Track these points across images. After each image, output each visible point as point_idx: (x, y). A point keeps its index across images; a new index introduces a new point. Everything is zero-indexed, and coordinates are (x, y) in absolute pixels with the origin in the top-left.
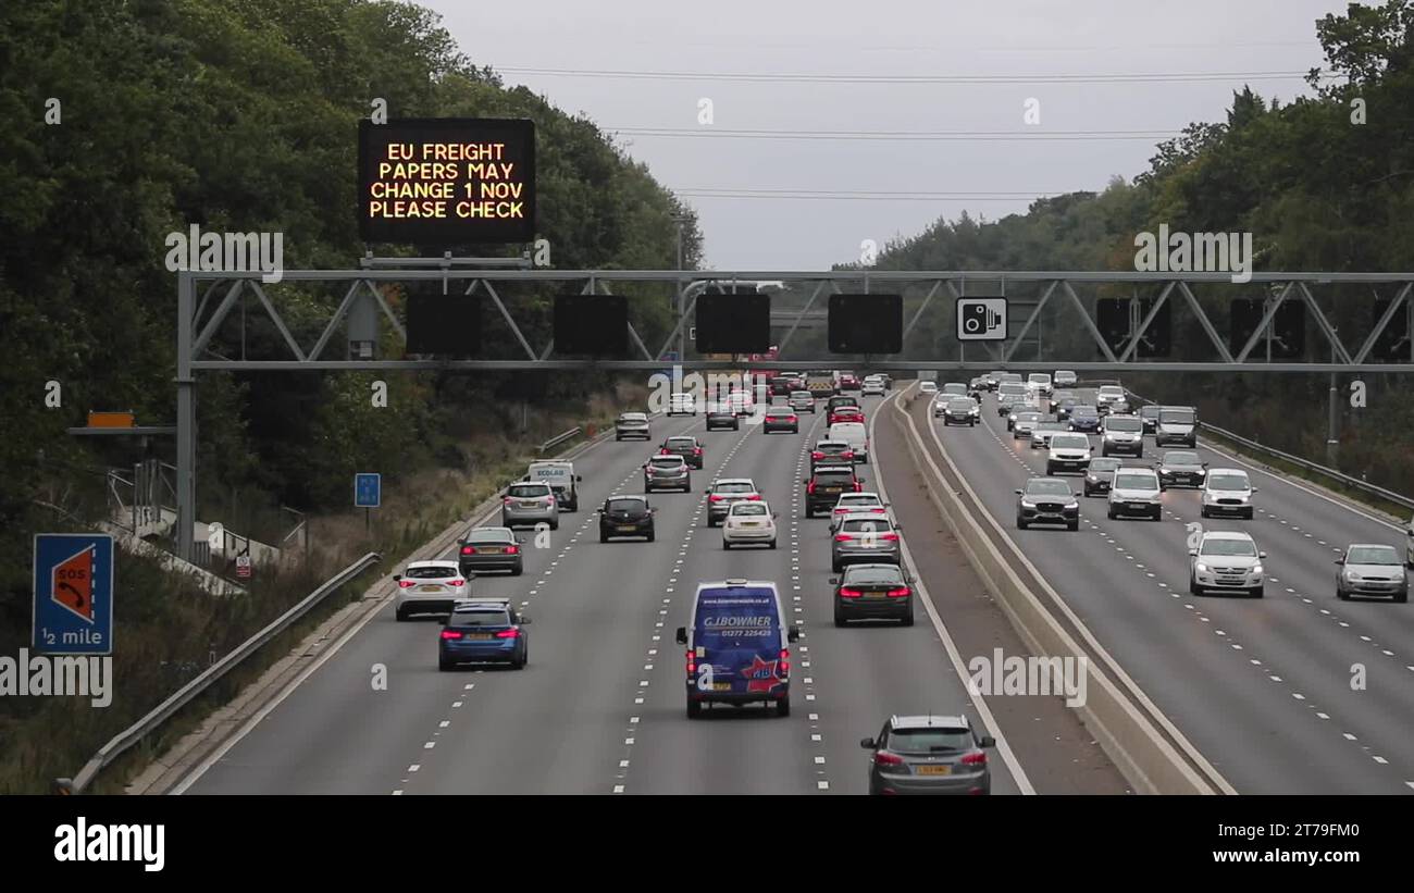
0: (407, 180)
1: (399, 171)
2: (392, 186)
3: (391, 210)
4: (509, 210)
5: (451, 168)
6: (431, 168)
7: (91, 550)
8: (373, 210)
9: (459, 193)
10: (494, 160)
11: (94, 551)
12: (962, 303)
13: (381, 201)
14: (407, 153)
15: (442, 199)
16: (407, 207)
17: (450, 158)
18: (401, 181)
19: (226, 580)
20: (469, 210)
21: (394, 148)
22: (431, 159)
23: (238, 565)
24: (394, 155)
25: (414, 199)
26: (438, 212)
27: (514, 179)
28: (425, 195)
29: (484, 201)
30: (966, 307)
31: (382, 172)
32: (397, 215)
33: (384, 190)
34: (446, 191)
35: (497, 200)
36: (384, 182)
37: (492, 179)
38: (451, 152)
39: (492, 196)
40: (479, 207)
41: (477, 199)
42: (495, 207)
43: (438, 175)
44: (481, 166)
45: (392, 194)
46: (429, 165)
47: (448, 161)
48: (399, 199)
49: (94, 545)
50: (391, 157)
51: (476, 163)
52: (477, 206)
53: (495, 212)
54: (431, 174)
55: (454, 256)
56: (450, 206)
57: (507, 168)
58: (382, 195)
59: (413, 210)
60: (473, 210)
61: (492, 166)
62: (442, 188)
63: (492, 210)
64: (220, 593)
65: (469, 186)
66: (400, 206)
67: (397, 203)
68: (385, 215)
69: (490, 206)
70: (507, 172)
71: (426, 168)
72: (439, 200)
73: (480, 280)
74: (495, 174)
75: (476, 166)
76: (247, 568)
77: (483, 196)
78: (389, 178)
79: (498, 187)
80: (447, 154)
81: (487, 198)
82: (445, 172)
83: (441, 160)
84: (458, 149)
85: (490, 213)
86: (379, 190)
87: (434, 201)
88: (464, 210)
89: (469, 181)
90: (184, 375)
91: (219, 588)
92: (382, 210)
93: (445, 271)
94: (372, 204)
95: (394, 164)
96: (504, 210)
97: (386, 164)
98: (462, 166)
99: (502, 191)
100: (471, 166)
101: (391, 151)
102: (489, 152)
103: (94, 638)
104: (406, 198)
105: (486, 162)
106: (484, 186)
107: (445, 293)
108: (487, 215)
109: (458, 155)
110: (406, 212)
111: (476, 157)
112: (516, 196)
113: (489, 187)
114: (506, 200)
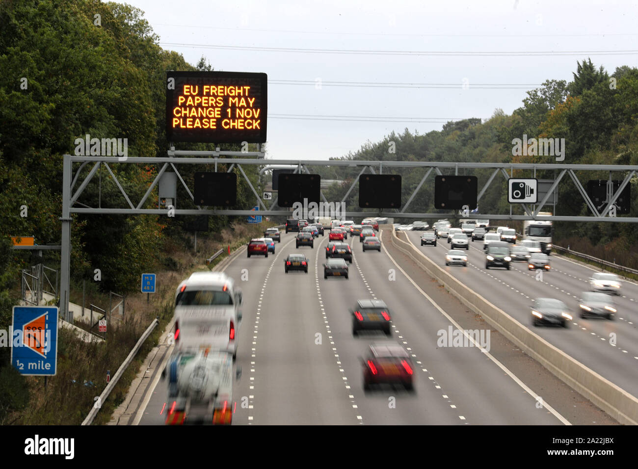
0: (194, 106)
1: (190, 102)
2: (185, 110)
3: (185, 124)
4: (252, 124)
5: (219, 100)
6: (208, 100)
7: (46, 316)
8: (174, 124)
9: (224, 115)
10: (244, 96)
11: (47, 316)
12: (511, 182)
13: (179, 118)
14: (194, 91)
15: (214, 118)
16: (194, 122)
17: (219, 94)
18: (190, 107)
19: (93, 334)
20: (229, 124)
21: (187, 88)
22: (208, 94)
23: (100, 325)
24: (187, 92)
25: (198, 117)
26: (212, 125)
27: (255, 106)
28: (205, 116)
29: (238, 119)
30: (514, 184)
31: (180, 102)
32: (188, 127)
33: (181, 112)
34: (216, 113)
35: (245, 119)
36: (181, 107)
37: (243, 107)
38: (219, 91)
39: (242, 116)
40: (235, 122)
41: (234, 117)
42: (244, 123)
43: (212, 104)
44: (237, 99)
45: (185, 114)
46: (207, 98)
47: (218, 96)
48: (189, 117)
49: (47, 312)
50: (185, 94)
51: (234, 97)
52: (234, 122)
53: (244, 126)
54: (208, 103)
55: (221, 150)
56: (218, 122)
57: (251, 100)
58: (180, 115)
59: (198, 124)
60: (232, 124)
61: (243, 99)
62: (214, 111)
63: (242, 124)
64: (90, 341)
65: (229, 110)
66: (190, 121)
67: (188, 120)
68: (182, 126)
69: (241, 122)
70: (251, 103)
71: (205, 100)
72: (212, 118)
73: (235, 164)
74: (244, 104)
75: (234, 99)
76: (105, 327)
77: (237, 116)
78: (184, 105)
79: (246, 111)
80: (217, 92)
81: (240, 117)
82: (216, 102)
83: (214, 95)
84: (224, 89)
85: (241, 126)
86: (178, 112)
87: (209, 118)
88: (226, 124)
89: (229, 107)
90: (66, 216)
91: (89, 338)
92: (179, 124)
93: (216, 159)
94: (174, 119)
95: (187, 97)
96: (249, 124)
97: (182, 97)
98: (226, 99)
99: (248, 113)
100: (231, 99)
101: (185, 90)
102: (241, 91)
103: (46, 366)
104: (194, 118)
105: (239, 96)
106: (238, 110)
107: (216, 171)
108: (240, 128)
109: (224, 93)
110: (193, 125)
111: (233, 94)
112: (256, 116)
113: (241, 111)
114: (251, 119)
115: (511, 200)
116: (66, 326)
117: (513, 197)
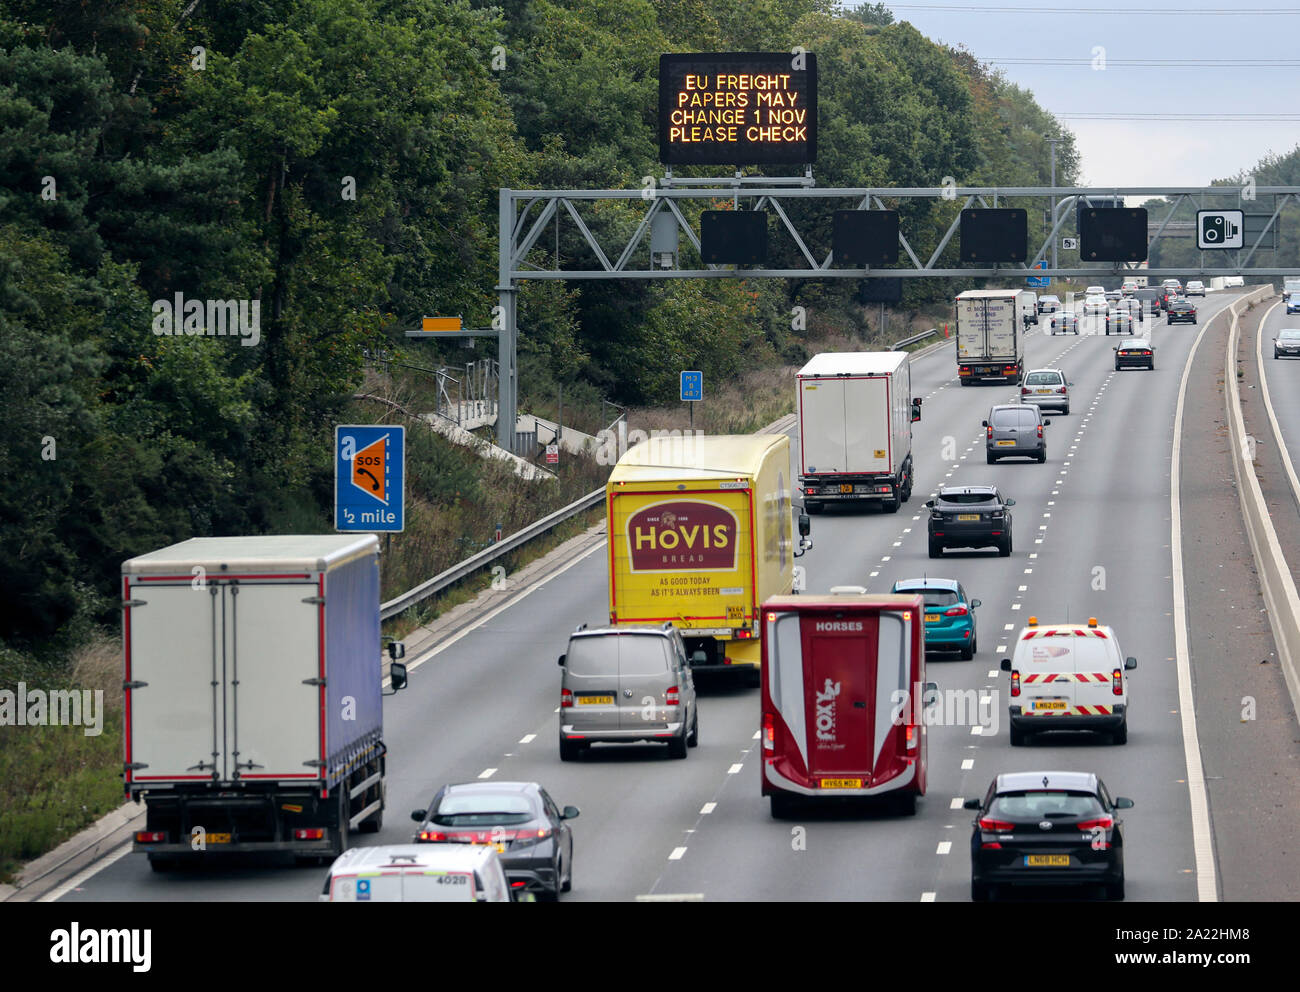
0: (703, 108)
1: (696, 101)
2: (689, 114)
3: (688, 135)
4: (794, 134)
5: (743, 97)
6: (724, 97)
7: (385, 440)
8: (672, 135)
9: (749, 119)
10: (781, 89)
11: (388, 441)
12: (1202, 215)
13: (679, 127)
14: (702, 84)
15: (734, 125)
16: (702, 132)
17: (741, 88)
18: (697, 108)
19: (536, 465)
20: (758, 134)
21: (691, 80)
22: (724, 88)
23: (548, 453)
24: (690, 85)
25: (708, 125)
26: (731, 137)
27: (799, 106)
28: (719, 122)
29: (771, 126)
30: (1206, 219)
31: (681, 101)
32: (694, 140)
33: (682, 117)
34: (738, 118)
35: (784, 126)
36: (682, 110)
37: (779, 106)
38: (741, 82)
39: (778, 121)
40: (767, 131)
41: (765, 124)
42: (781, 131)
43: (730, 103)
44: (769, 95)
45: (689, 120)
46: (722, 94)
47: (739, 91)
48: (695, 125)
49: (388, 435)
50: (688, 88)
51: (764, 92)
52: (765, 131)
53: (781, 136)
54: (724, 102)
55: (745, 175)
56: (741, 130)
57: (792, 97)
58: (681, 122)
59: (708, 135)
60: (762, 134)
61: (778, 94)
62: (734, 115)
63: (778, 134)
64: (531, 478)
65: (757, 112)
66: (696, 131)
67: (693, 129)
68: (684, 140)
69: (776, 131)
70: (792, 100)
71: (719, 97)
72: (731, 125)
73: (767, 197)
74: (781, 102)
75: (764, 96)
76: (555, 456)
77: (771, 122)
78: (687, 107)
79: (783, 114)
80: (738, 84)
81: (775, 123)
82: (737, 100)
83: (733, 89)
84: (748, 80)
85: (776, 137)
86: (678, 117)
87: (727, 126)
88: (754, 134)
89: (757, 108)
90: (504, 284)
91: (530, 473)
92: (680, 135)
93: (736, 190)
94: (672, 129)
95: (691, 93)
96: (790, 134)
97: (684, 94)
98: (752, 94)
99: (788, 117)
100: (759, 94)
101: (688, 83)
102: (776, 82)
103: (388, 518)
104: (702, 124)
105: (773, 91)
106: (771, 112)
107: (735, 208)
108: (774, 139)
109: (748, 85)
110: (701, 137)
111: (764, 87)
112: (800, 122)
113: (776, 113)
114: (792, 125)
115: (1202, 244)
116: (497, 453)
117: (1206, 241)
